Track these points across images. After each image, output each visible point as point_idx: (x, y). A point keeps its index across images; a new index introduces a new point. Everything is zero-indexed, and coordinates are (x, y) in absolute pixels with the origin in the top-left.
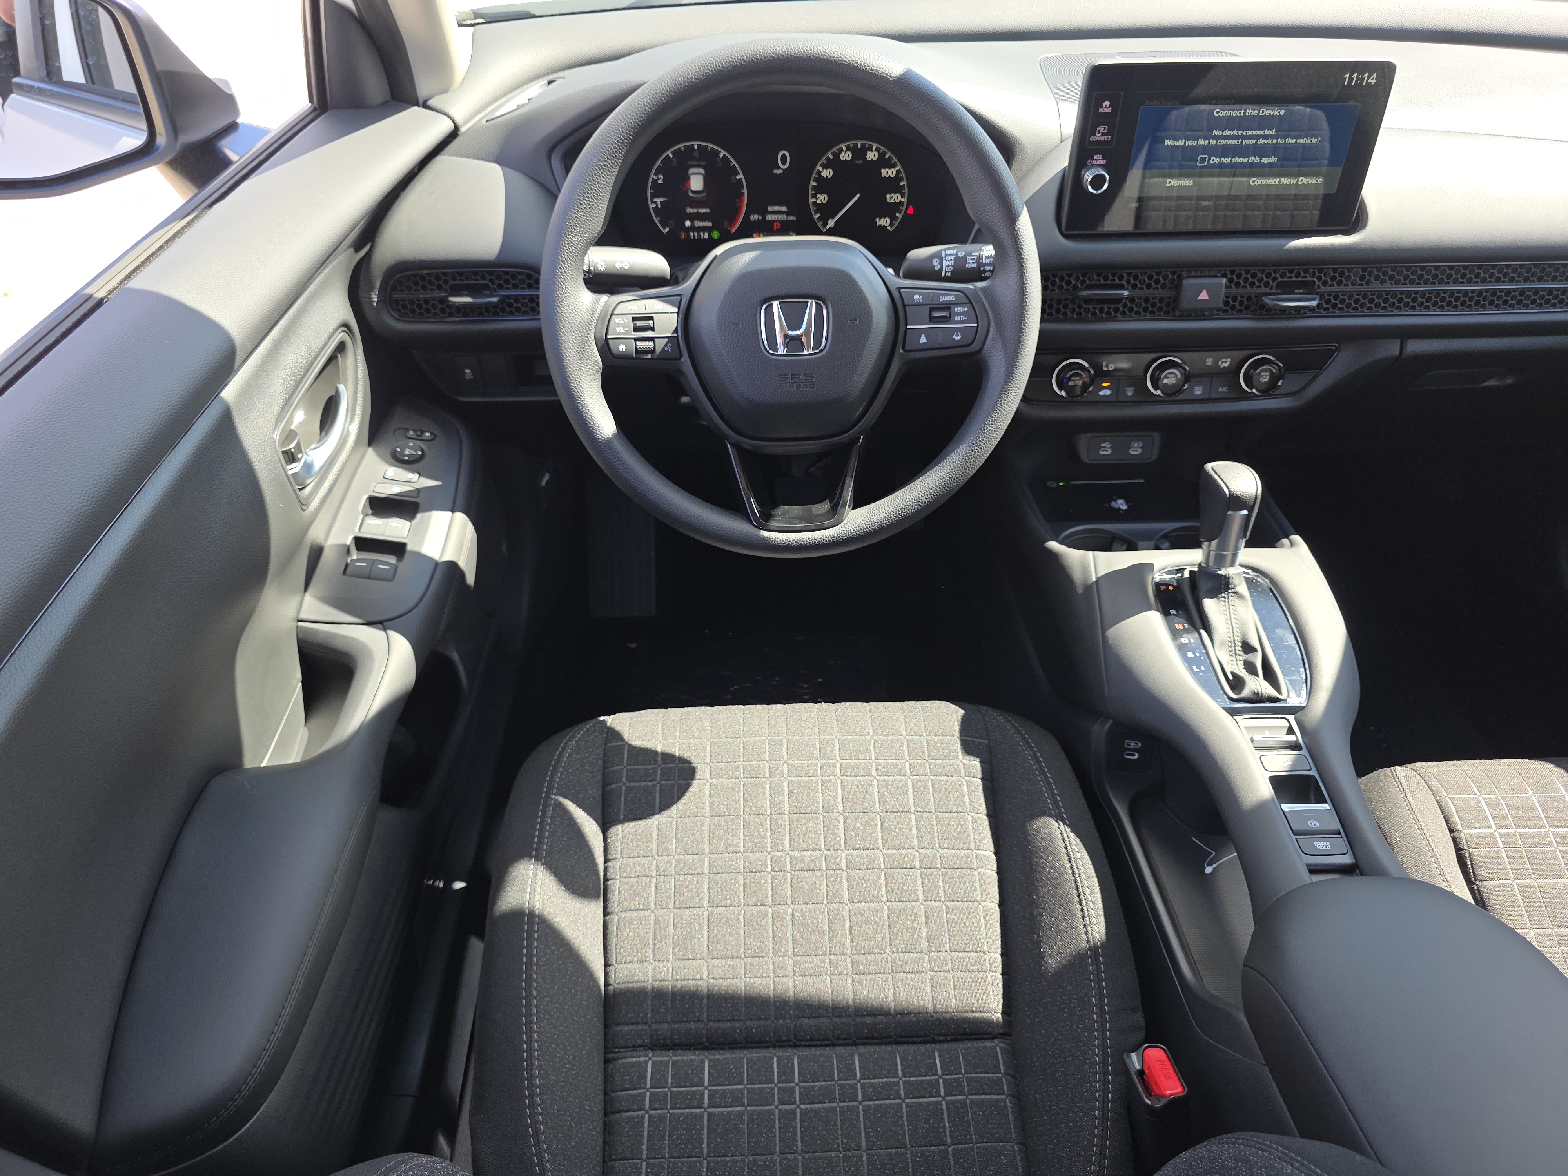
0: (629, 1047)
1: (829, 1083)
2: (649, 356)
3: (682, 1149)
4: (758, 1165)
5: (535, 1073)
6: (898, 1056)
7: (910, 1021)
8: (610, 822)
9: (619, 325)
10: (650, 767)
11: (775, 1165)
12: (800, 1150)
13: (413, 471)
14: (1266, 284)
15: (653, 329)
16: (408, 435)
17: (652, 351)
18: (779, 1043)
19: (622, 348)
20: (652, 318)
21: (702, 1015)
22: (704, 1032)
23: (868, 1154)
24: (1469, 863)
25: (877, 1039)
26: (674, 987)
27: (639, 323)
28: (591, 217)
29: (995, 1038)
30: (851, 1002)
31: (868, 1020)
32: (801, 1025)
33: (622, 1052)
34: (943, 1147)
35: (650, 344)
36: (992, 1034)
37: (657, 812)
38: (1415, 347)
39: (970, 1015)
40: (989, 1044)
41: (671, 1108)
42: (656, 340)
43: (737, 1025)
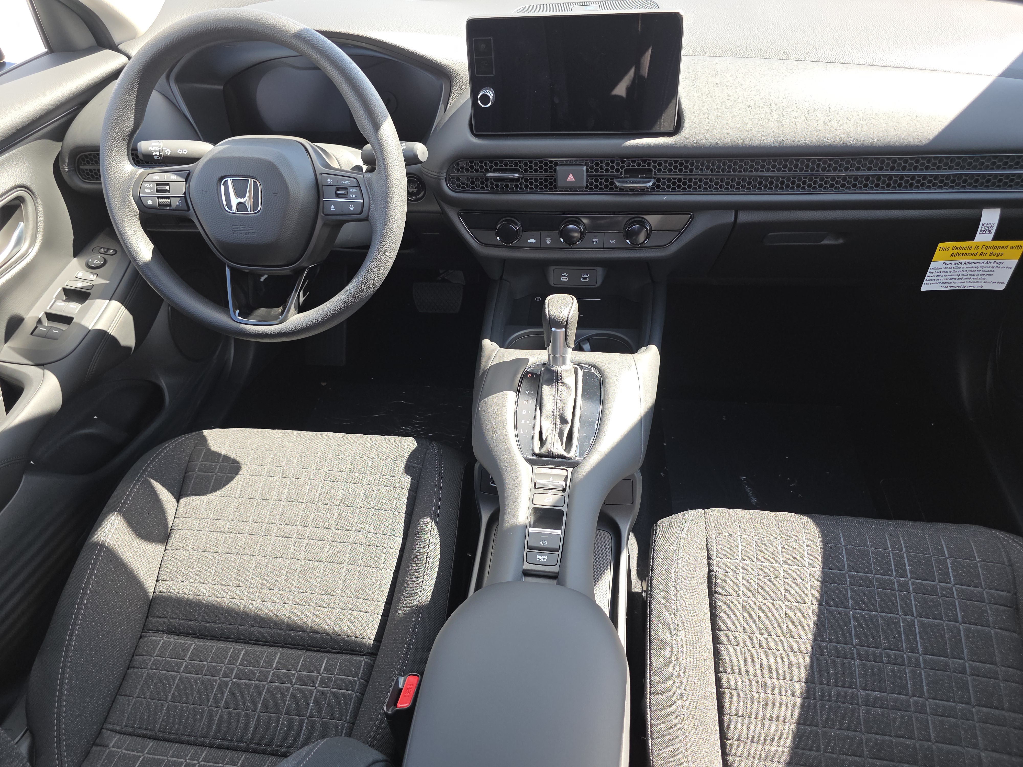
0: (155, 631)
1: (255, 668)
2: (168, 208)
3: (157, 694)
4: (195, 711)
5: (74, 638)
6: (303, 656)
7: (317, 637)
8: (182, 495)
9: (147, 188)
10: (213, 464)
11: (204, 712)
12: (222, 706)
13: (93, 274)
14: (617, 170)
15: (169, 191)
16: (101, 252)
17: (170, 205)
18: (239, 640)
19: (150, 202)
20: (168, 185)
21: (198, 617)
22: (198, 628)
23: (259, 715)
24: (714, 582)
25: (296, 645)
26: (188, 598)
27: (159, 187)
28: (123, 120)
29: (364, 655)
30: (286, 621)
31: (293, 633)
32: (253, 631)
33: (150, 633)
34: (303, 718)
35: (167, 201)
36: (363, 652)
37: (209, 492)
38: (744, 217)
39: (353, 639)
40: (360, 658)
41: (161, 670)
42: (171, 198)
43: (217, 625)
